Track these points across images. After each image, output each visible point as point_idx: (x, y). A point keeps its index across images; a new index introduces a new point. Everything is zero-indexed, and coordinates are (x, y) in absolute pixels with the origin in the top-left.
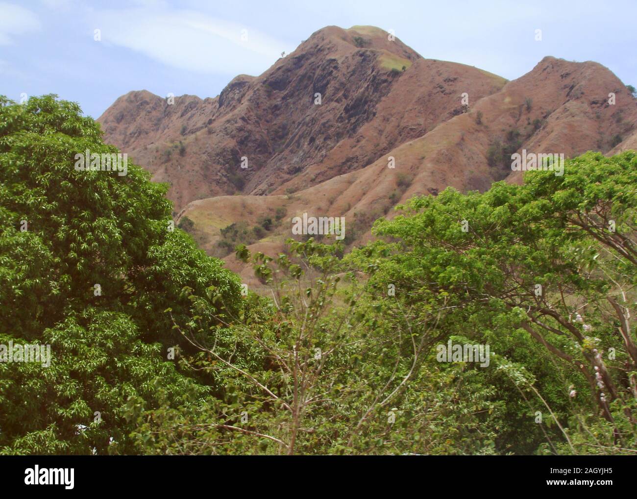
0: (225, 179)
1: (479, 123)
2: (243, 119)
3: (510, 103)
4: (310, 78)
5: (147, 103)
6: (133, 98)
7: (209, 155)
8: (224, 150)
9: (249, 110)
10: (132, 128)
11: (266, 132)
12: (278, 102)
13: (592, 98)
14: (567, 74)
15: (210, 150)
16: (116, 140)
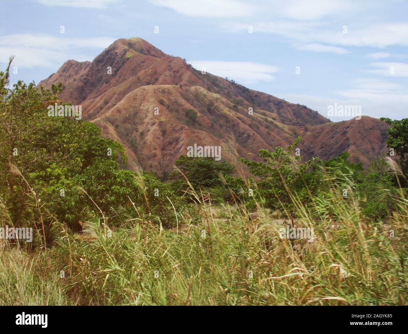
0: (78, 97)
1: (139, 80)
2: (86, 75)
3: (151, 72)
4: (110, 59)
5: (73, 64)
6: (68, 63)
7: (74, 89)
8: (79, 87)
9: (89, 71)
10: (68, 75)
11: (95, 79)
12: (100, 68)
13: (174, 70)
14: (171, 61)
15: (73, 87)
16: (62, 79)
